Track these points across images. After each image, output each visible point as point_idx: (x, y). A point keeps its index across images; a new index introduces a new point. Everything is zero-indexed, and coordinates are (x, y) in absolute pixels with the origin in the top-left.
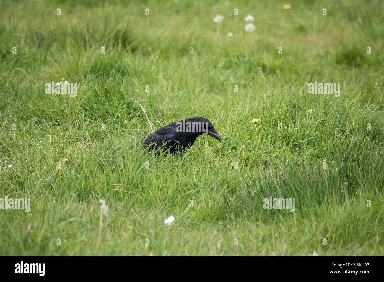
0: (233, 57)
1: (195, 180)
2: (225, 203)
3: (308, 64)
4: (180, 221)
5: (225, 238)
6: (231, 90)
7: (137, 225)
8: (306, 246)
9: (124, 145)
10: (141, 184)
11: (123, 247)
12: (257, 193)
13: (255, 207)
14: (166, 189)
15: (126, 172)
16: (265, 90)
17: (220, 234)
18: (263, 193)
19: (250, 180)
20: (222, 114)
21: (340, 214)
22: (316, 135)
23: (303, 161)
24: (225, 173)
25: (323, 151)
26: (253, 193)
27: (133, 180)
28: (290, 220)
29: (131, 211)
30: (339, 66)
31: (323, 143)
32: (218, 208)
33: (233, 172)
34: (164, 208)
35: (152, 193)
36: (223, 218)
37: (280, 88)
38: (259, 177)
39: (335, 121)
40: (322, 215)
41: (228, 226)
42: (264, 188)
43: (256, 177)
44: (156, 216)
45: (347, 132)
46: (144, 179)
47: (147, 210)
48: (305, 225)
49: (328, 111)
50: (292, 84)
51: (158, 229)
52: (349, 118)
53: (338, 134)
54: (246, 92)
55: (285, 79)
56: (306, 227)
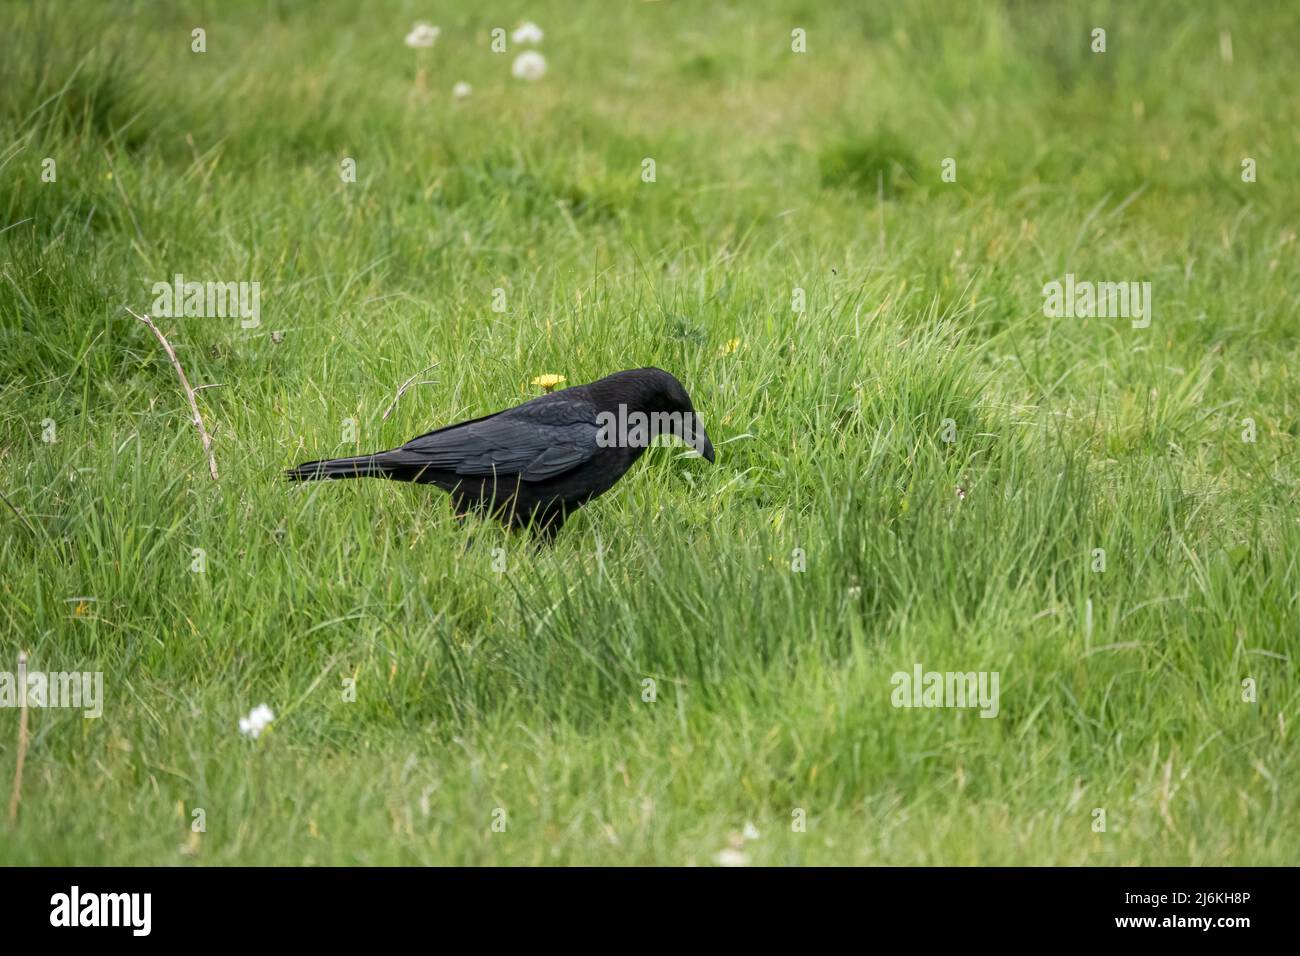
0: (472, 163)
1: (342, 582)
2: (444, 661)
3: (724, 185)
4: (293, 722)
5: (446, 781)
6: (464, 276)
7: (147, 737)
8: (720, 806)
9: (100, 465)
10: (160, 599)
11: (100, 811)
12: (553, 626)
13: (548, 675)
14: (246, 613)
15: (109, 557)
16: (579, 276)
17: (430, 768)
18: (573, 626)
19: (531, 582)
20: (434, 358)
21: (833, 694)
22: (754, 429)
23: (710, 516)
24: (444, 558)
25: (777, 481)
26: (540, 626)
27: (131, 587)
28: (666, 718)
29: (127, 689)
30: (829, 194)
31: (776, 456)
32: (420, 677)
33: (471, 557)
34: (239, 679)
35: (199, 629)
36: (440, 713)
37: (631, 271)
38: (560, 572)
39: (818, 380)
40: (772, 700)
41: (456, 740)
42: (578, 609)
43: (550, 572)
44: (211, 707)
45: (859, 416)
46: (169, 580)
47: (178, 686)
48: (718, 733)
49: (793, 347)
50: (672, 257)
51: (217, 751)
52: (864, 371)
53: (828, 425)
54: (514, 284)
55: (648, 240)
56: (718, 742)
